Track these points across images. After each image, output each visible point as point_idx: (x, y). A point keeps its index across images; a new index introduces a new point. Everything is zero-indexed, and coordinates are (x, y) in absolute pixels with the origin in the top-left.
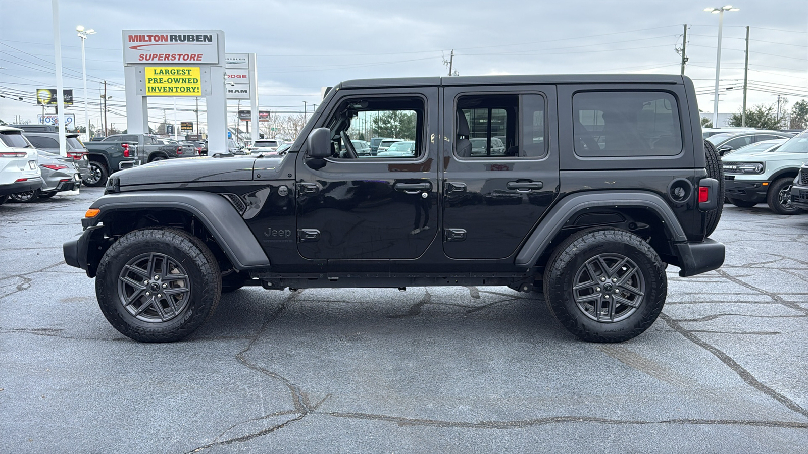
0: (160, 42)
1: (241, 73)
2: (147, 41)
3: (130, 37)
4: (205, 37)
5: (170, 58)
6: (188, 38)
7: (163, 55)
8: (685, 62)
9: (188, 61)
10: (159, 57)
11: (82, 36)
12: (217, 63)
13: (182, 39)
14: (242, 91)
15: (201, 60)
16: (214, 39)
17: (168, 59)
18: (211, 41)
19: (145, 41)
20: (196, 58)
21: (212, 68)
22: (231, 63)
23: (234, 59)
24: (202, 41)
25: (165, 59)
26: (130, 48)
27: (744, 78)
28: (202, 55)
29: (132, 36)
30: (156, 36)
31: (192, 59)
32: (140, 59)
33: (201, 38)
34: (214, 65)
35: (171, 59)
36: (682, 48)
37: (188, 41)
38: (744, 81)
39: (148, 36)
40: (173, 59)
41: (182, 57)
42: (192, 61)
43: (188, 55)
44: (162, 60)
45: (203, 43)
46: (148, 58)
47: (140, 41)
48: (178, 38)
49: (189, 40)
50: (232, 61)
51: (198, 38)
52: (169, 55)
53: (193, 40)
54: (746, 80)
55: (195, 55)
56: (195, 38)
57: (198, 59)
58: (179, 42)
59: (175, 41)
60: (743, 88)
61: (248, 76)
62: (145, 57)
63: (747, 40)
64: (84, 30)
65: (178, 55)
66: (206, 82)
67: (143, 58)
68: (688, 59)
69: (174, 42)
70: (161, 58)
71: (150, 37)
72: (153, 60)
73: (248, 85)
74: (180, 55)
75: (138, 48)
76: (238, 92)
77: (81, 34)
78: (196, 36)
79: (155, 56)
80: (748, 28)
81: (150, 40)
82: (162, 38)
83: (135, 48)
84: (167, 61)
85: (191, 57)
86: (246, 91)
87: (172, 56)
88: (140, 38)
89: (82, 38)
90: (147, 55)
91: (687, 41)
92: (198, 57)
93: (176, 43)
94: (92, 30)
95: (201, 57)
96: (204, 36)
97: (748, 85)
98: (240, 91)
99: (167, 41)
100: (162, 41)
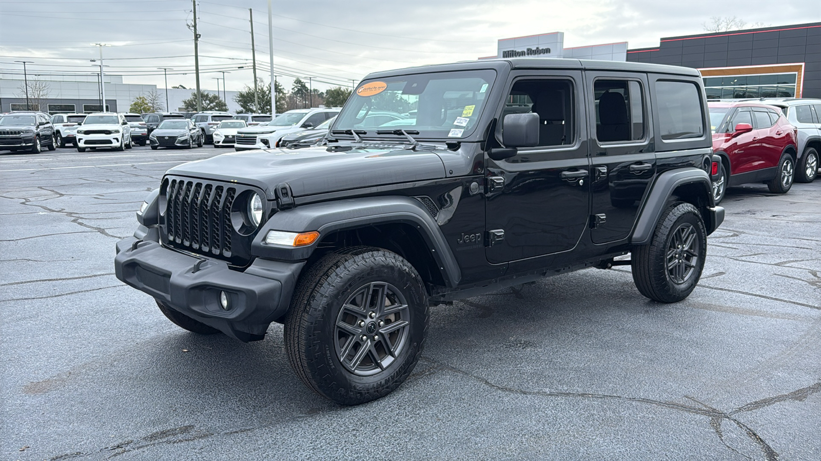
8: (198, 38)
27: (252, 58)
36: (193, 24)
38: (252, 61)
54: (254, 60)
60: (252, 67)
63: (251, 21)
68: (200, 35)
80: (251, 10)
91: (197, 17)
97: (256, 65)
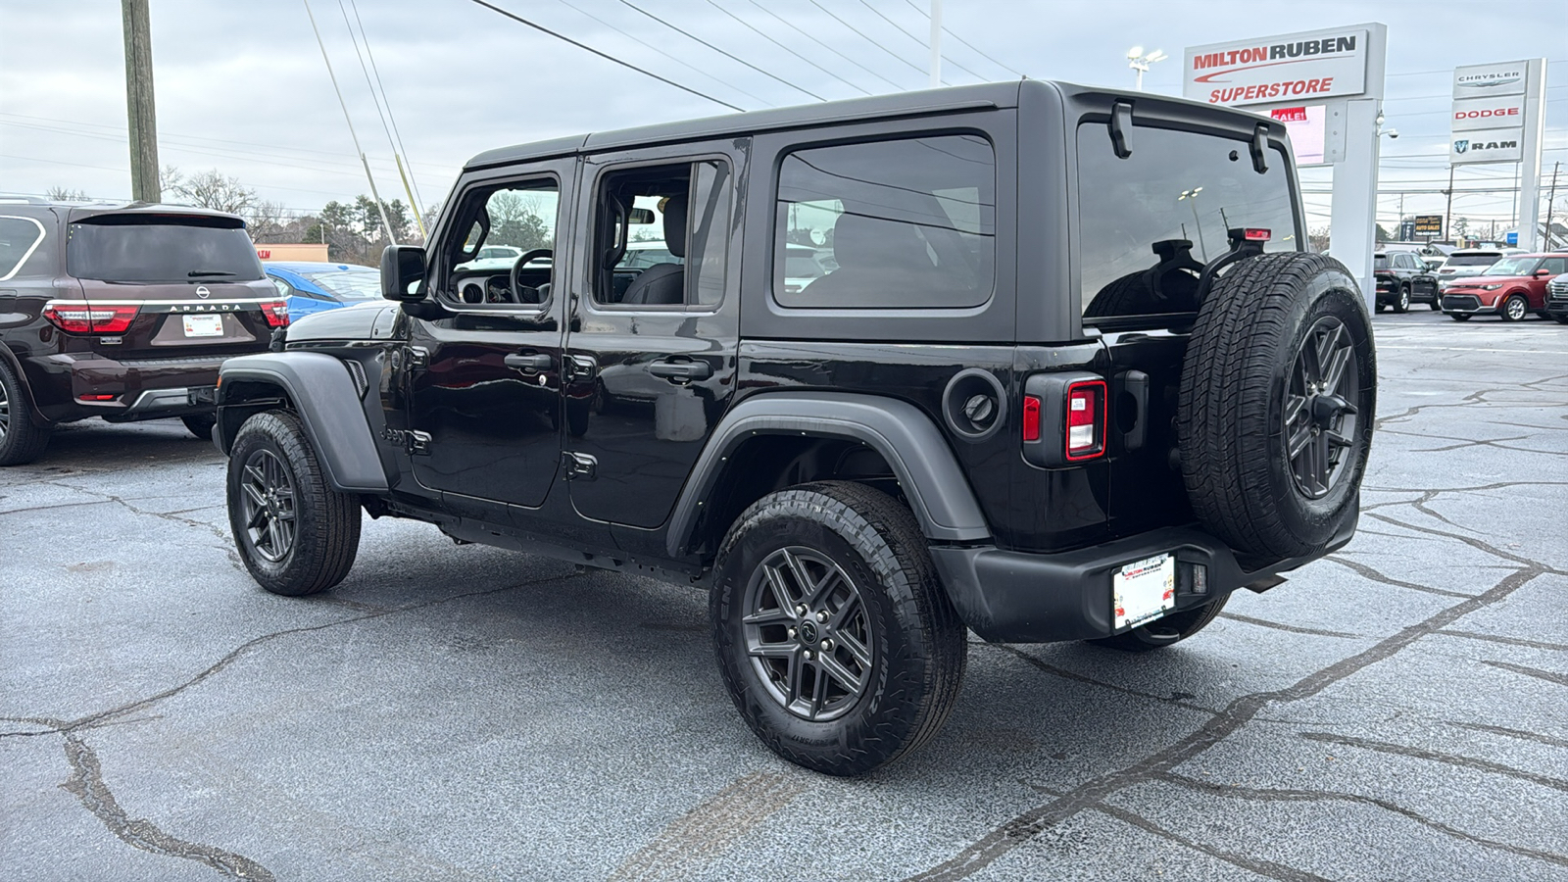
0: (1251, 63)
1: (1506, 104)
2: (1227, 63)
3: (1198, 59)
4: (1341, 41)
5: (1267, 92)
6: (1306, 48)
7: (1255, 87)
9: (1303, 95)
10: (1248, 92)
11: (1139, 66)
12: (1362, 92)
13: (1295, 52)
14: (1503, 145)
15: (1328, 90)
16: (1360, 44)
17: (1264, 96)
18: (1353, 48)
19: (1223, 63)
20: (1318, 87)
21: (1352, 104)
22: (1484, 85)
23: (1492, 76)
24: (1333, 50)
25: (1257, 96)
26: (1197, 80)
28: (1331, 79)
29: (1201, 57)
30: (1244, 52)
31: (1311, 89)
32: (1211, 101)
33: (1333, 45)
34: (1356, 98)
35: (1270, 95)
37: (1305, 54)
39: (1229, 54)
40: (1273, 93)
41: (1291, 87)
42: (1311, 94)
43: (1303, 83)
44: (1252, 97)
45: (1336, 54)
46: (1226, 97)
47: (1215, 65)
48: (1285, 51)
49: (1307, 53)
50: (1488, 80)
51: (1326, 46)
52: (1266, 87)
53: (1316, 51)
55: (1317, 82)
56: (1320, 46)
57: (1322, 90)
58: (1288, 58)
59: (1281, 57)
61: (1521, 111)
62: (1220, 95)
64: (1142, 56)
65: (1284, 84)
66: (1335, 133)
67: (1217, 97)
69: (1278, 59)
70: (1250, 95)
71: (1233, 55)
72: (1235, 99)
73: (1521, 129)
74: (1287, 85)
75: (1209, 79)
76: (1496, 146)
77: (1136, 63)
78: (1323, 41)
79: (1239, 91)
81: (1233, 61)
82: (1259, 54)
83: (1204, 79)
84: (1261, 99)
85: (1310, 85)
86: (1514, 144)
87: (1272, 88)
88: (1215, 59)
89: (1138, 70)
90: (1224, 91)
92: (1324, 84)
93: (1283, 60)
94: (1159, 52)
95: (1329, 84)
96: (1339, 39)
98: (1499, 145)
99: (1265, 59)
100: (1255, 60)
